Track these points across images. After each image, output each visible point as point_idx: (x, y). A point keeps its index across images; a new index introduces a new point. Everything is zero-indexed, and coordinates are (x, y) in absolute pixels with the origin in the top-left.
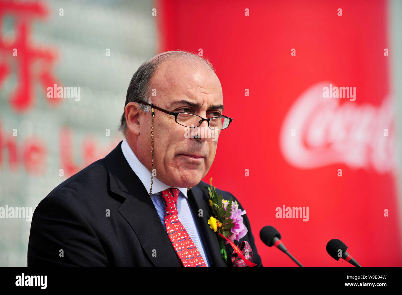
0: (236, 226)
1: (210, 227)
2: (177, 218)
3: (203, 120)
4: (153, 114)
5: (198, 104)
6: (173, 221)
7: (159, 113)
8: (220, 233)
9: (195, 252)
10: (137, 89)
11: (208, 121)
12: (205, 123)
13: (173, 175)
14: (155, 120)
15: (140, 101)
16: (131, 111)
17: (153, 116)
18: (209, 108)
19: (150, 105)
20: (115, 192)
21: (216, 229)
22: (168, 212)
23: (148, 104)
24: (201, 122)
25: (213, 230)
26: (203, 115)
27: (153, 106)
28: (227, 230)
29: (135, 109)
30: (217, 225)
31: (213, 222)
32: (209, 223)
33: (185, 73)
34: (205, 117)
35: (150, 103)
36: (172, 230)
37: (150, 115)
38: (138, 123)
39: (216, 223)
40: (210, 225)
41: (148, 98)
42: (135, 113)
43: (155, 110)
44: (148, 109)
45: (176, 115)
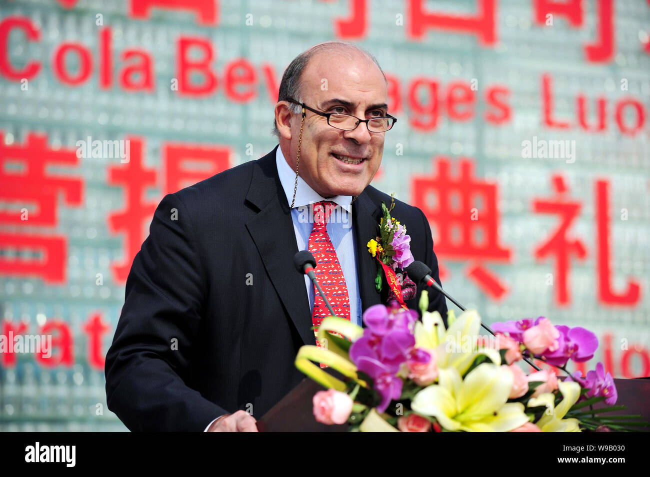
1: (369, 250)
3: (361, 121)
4: (304, 115)
5: (354, 103)
6: (318, 239)
7: (309, 113)
8: (379, 259)
10: (287, 86)
11: (366, 122)
12: (363, 125)
14: (306, 121)
15: (291, 100)
16: (282, 111)
17: (303, 117)
18: (368, 107)
19: (301, 104)
20: (251, 201)
21: (374, 254)
22: (315, 229)
23: (299, 104)
24: (357, 124)
25: (371, 254)
26: (361, 115)
27: (304, 106)
28: (389, 257)
29: (286, 109)
30: (377, 250)
31: (373, 246)
32: (368, 246)
33: (340, 67)
34: (363, 118)
35: (301, 103)
36: (315, 250)
37: (301, 116)
38: (289, 126)
39: (376, 247)
40: (369, 248)
41: (299, 97)
42: (286, 114)
43: (307, 110)
44: (299, 110)
45: (328, 116)
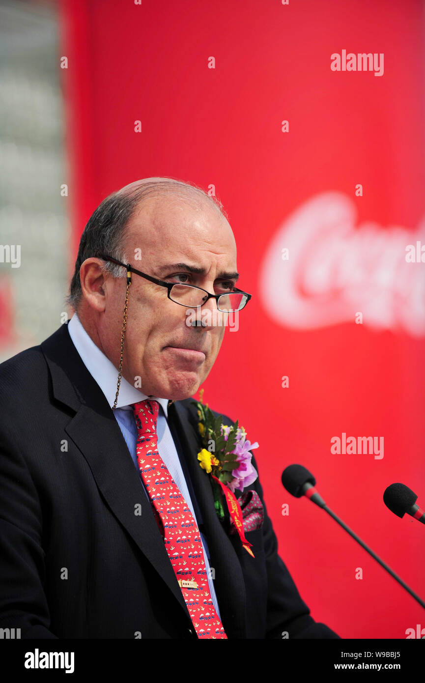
0: (241, 466)
1: (201, 465)
2: (156, 447)
3: (210, 296)
4: (129, 280)
5: (202, 269)
6: (150, 451)
7: (137, 279)
8: (214, 476)
9: (180, 503)
10: (104, 237)
11: (217, 298)
12: (213, 301)
13: (157, 380)
14: (133, 290)
15: (107, 258)
16: (90, 272)
17: (128, 284)
18: (219, 275)
19: (124, 266)
20: (61, 401)
21: (209, 469)
22: (143, 437)
23: (122, 264)
24: (206, 300)
25: (205, 470)
26: (210, 288)
27: (130, 268)
28: (226, 471)
29: (97, 268)
30: (212, 463)
31: (206, 458)
32: (199, 459)
33: (184, 219)
34: (212, 292)
35: (125, 262)
36: (148, 466)
37: (124, 282)
38: (102, 292)
39: (211, 460)
40: (200, 462)
41: (121, 255)
42: (97, 275)
43: (134, 274)
44: (121, 272)
45: (169, 287)
